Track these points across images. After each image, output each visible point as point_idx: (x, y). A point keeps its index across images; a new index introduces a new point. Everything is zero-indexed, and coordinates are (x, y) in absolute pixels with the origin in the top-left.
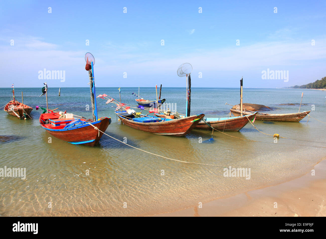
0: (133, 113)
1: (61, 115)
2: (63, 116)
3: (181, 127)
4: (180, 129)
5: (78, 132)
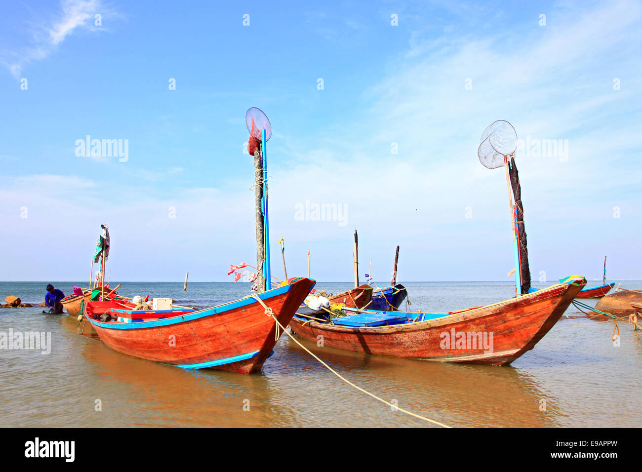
0: (324, 307)
1: (137, 304)
2: (142, 307)
3: (506, 332)
4: (504, 339)
5: (212, 327)
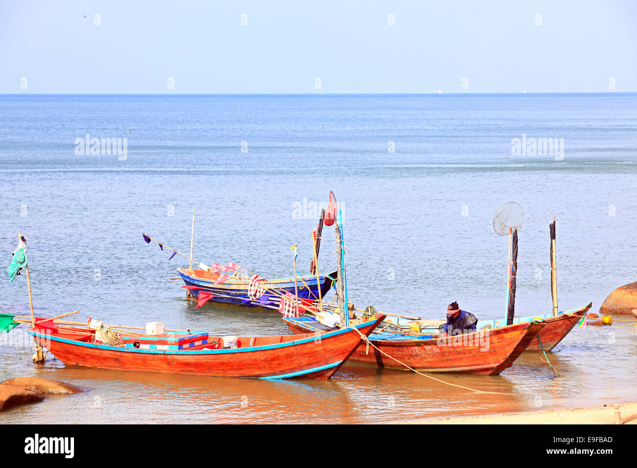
0: (338, 324)
4: (490, 356)
5: (314, 348)
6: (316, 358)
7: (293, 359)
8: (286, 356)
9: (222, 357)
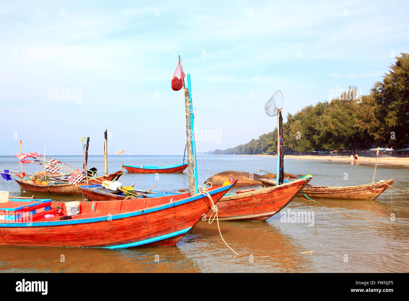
0: (119, 188)
3: (271, 202)
6: (165, 226)
7: (141, 228)
8: (133, 225)
9: (62, 229)
